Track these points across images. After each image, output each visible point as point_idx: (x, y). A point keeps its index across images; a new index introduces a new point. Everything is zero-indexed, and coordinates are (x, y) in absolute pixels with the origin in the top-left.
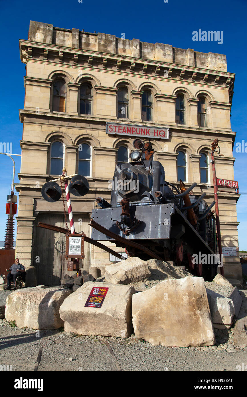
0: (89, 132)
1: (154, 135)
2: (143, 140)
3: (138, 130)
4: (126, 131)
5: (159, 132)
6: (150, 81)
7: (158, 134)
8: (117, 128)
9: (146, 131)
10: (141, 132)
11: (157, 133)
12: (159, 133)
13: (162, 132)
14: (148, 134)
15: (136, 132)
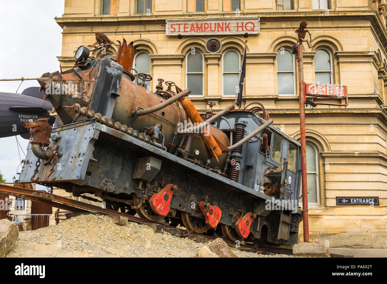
0: (145, 36)
1: (238, 30)
2: (221, 40)
3: (212, 26)
4: (195, 29)
5: (244, 26)
7: (244, 28)
8: (182, 27)
9: (224, 26)
10: (217, 29)
11: (242, 27)
12: (246, 27)
13: (250, 24)
14: (227, 29)
15: (209, 28)
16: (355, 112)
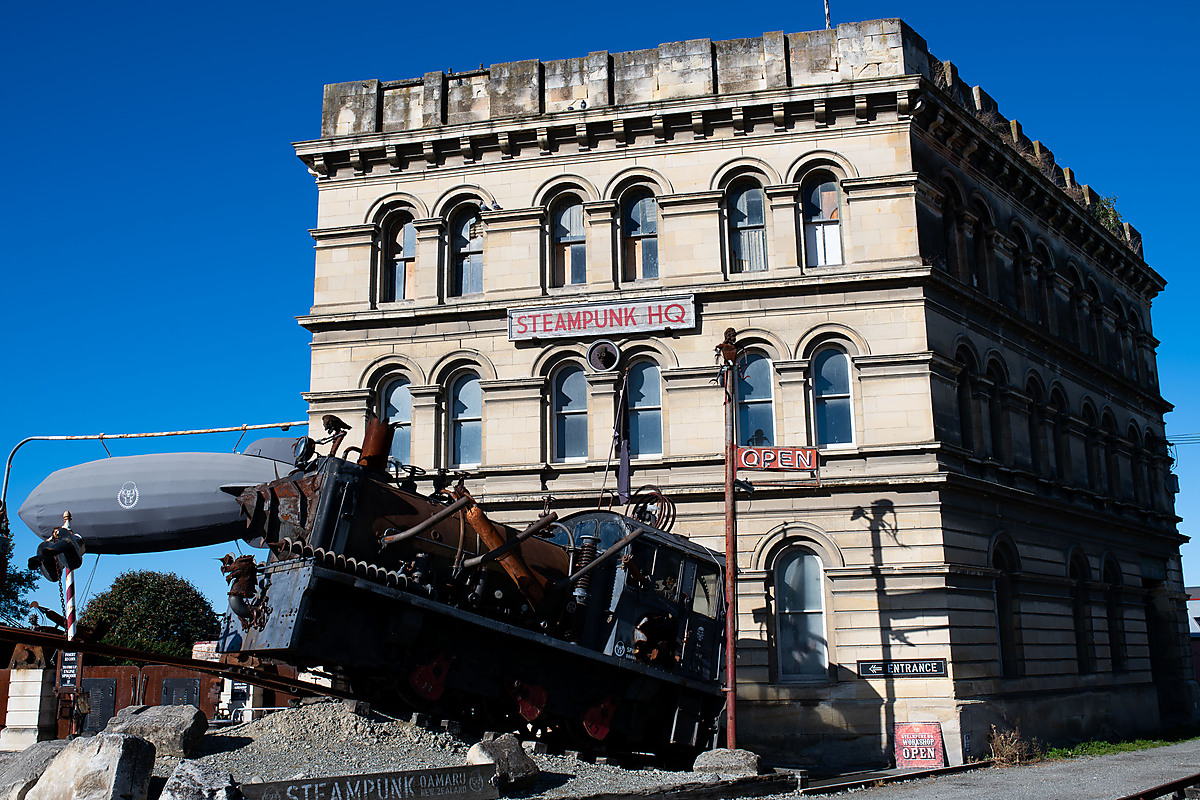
0: (469, 343)
1: (650, 323)
2: (617, 343)
3: (599, 317)
4: (566, 324)
5: (663, 312)
6: (641, 162)
7: (663, 316)
8: (540, 320)
9: (623, 315)
10: (609, 321)
12: (666, 314)
13: (674, 308)
14: (630, 322)
15: (593, 321)
16: (890, 482)
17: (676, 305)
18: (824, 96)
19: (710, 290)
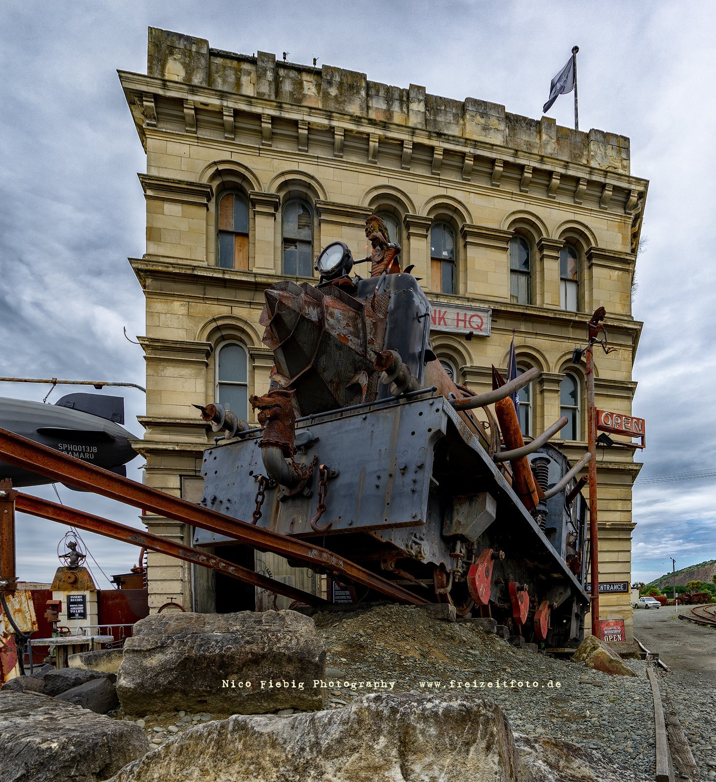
5: (467, 320)
6: (450, 193)
9: (437, 316)
13: (477, 318)
17: (477, 316)
18: (587, 177)
19: (503, 309)
